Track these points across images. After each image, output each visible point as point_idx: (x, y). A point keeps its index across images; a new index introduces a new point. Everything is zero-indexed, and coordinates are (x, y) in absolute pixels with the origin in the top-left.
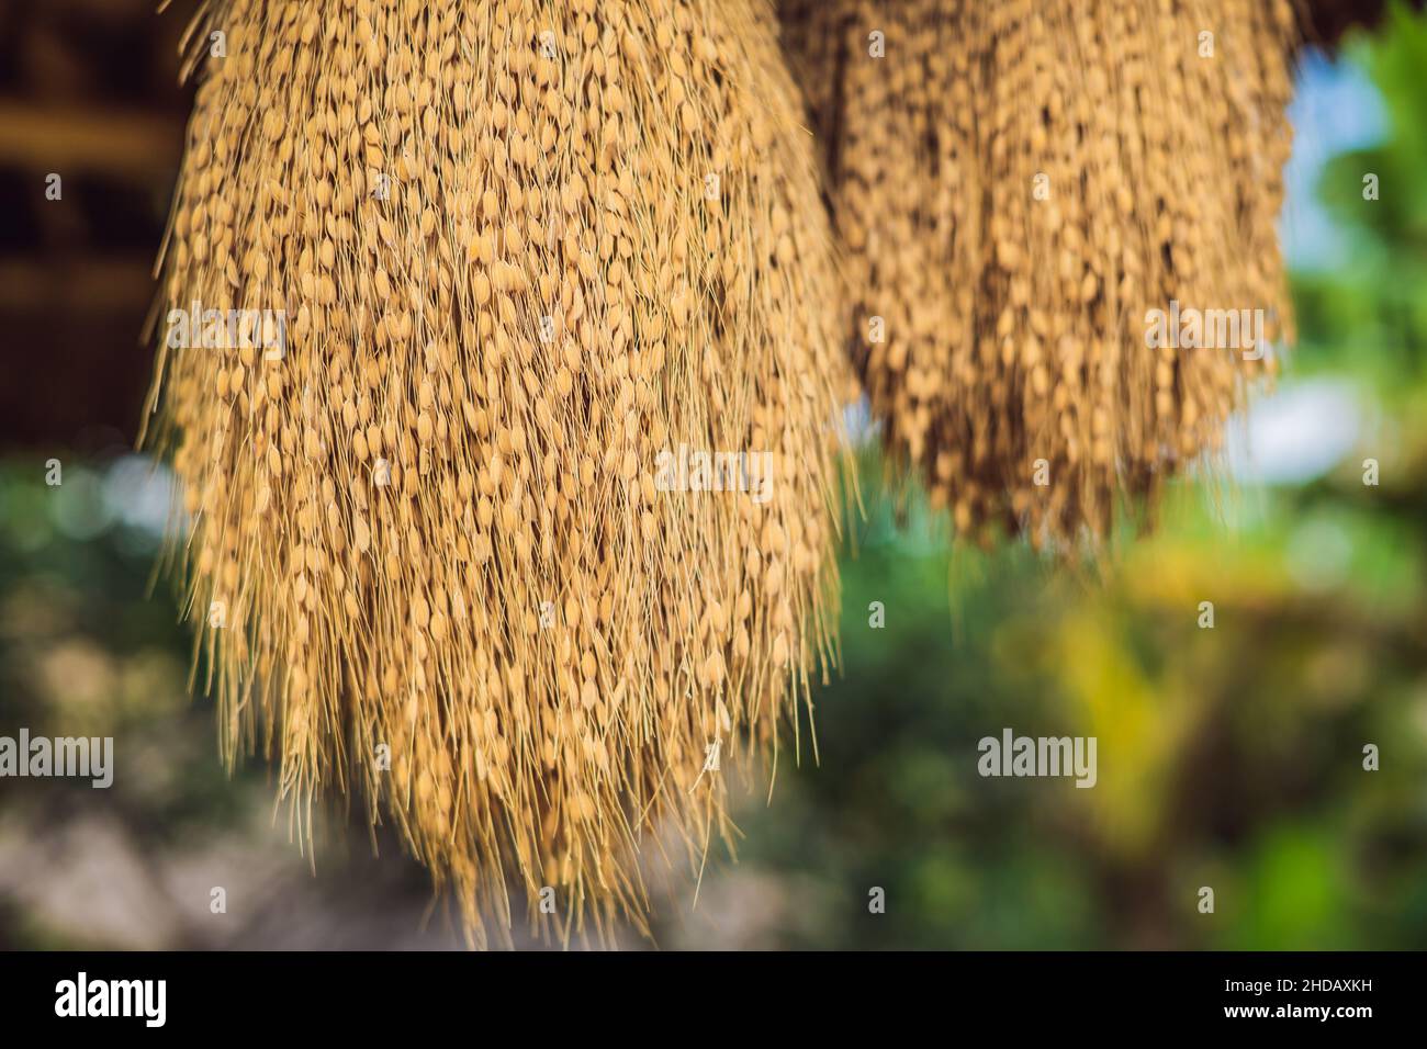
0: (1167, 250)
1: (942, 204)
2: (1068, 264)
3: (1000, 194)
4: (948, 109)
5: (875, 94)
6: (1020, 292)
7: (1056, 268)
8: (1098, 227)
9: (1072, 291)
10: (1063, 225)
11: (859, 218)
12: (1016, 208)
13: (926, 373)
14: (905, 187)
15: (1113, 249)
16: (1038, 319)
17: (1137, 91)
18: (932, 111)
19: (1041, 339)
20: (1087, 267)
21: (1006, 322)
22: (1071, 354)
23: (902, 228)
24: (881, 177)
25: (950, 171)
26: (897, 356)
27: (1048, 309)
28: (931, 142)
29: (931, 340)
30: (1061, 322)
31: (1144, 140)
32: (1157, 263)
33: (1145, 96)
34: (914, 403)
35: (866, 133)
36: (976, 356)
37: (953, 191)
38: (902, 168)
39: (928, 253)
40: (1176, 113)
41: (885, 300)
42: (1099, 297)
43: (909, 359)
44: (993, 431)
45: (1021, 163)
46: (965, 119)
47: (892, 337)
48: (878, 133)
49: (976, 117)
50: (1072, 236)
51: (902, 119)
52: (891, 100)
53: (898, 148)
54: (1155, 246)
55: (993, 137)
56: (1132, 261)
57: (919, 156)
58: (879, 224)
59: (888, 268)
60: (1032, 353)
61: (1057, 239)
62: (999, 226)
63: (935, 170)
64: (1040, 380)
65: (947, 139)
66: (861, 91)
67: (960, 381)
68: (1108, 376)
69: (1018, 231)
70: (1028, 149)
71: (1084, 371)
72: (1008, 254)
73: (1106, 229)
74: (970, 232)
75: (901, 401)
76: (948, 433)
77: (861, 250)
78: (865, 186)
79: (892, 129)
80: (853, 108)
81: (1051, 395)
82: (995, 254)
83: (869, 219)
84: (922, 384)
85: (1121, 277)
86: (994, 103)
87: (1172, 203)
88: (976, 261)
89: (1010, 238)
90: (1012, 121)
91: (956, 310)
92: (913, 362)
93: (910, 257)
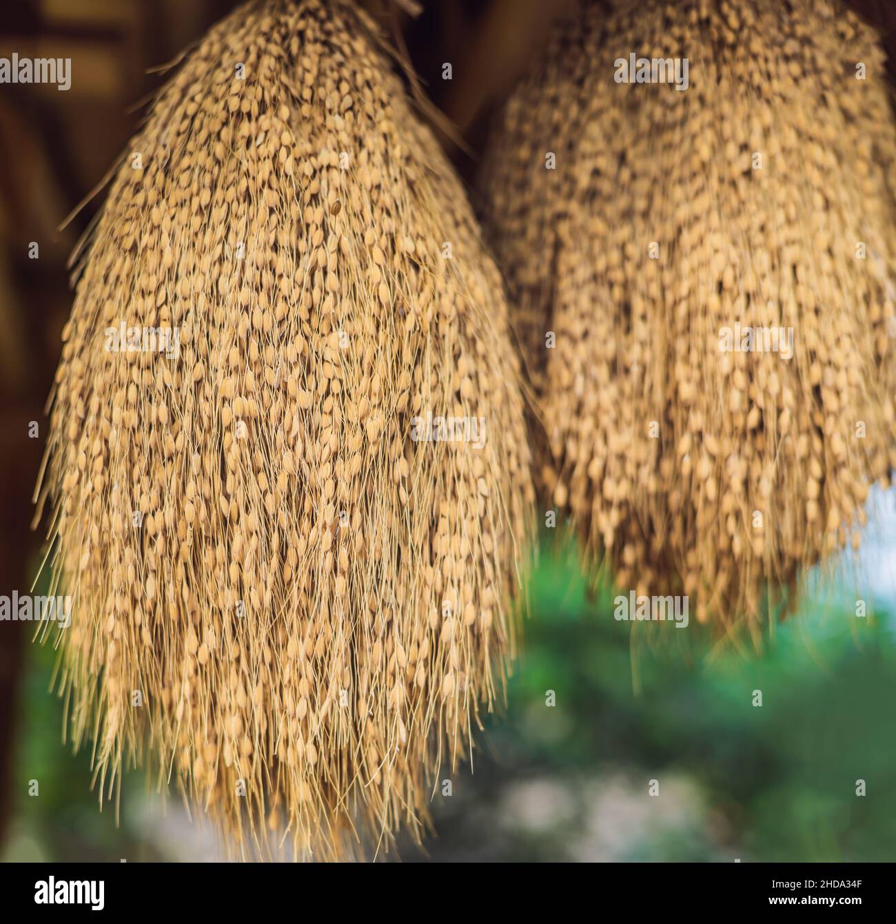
0: (817, 390)
1: (634, 355)
2: (736, 399)
3: (681, 346)
4: (641, 283)
5: (583, 273)
6: (697, 420)
7: (727, 402)
8: (761, 373)
9: (739, 422)
10: (734, 369)
11: (568, 365)
12: (694, 357)
13: (618, 482)
14: (605, 342)
15: (774, 389)
16: (710, 442)
17: (794, 268)
18: (626, 285)
19: (713, 458)
20: (751, 402)
21: (684, 444)
22: (736, 470)
23: (602, 373)
24: (586, 334)
25: (640, 329)
26: (595, 469)
27: (719, 433)
28: (626, 309)
29: (622, 457)
30: (728, 445)
31: (800, 306)
32: (809, 399)
33: (801, 271)
34: (607, 504)
35: (576, 303)
36: (657, 469)
37: (643, 344)
38: (602, 328)
39: (621, 392)
40: (827, 286)
41: (586, 426)
42: (761, 426)
43: (605, 471)
44: (669, 528)
45: (699, 324)
46: (655, 290)
47: (592, 455)
48: (585, 303)
49: (663, 289)
50: (740, 379)
51: (604, 293)
52: (595, 278)
53: (599, 313)
54: (807, 386)
55: (676, 303)
56: (788, 397)
57: (617, 319)
58: (585, 370)
59: (591, 401)
60: (705, 468)
61: (728, 379)
62: (680, 370)
63: (628, 330)
64: (711, 488)
65: (638, 305)
66: (572, 271)
67: (646, 488)
68: (766, 487)
69: (696, 374)
70: (705, 312)
71: (746, 483)
72: (687, 391)
73: (769, 373)
74: (657, 375)
75: (597, 504)
76: (634, 529)
77: (569, 389)
78: (573, 341)
79: (594, 300)
80: (565, 284)
81: (719, 501)
82: (676, 392)
83: (577, 366)
84: (615, 490)
85: (779, 411)
86: (678, 277)
87: (822, 353)
88: (659, 398)
89: (689, 380)
90: (692, 292)
91: (643, 436)
92: (609, 474)
93: (608, 395)
